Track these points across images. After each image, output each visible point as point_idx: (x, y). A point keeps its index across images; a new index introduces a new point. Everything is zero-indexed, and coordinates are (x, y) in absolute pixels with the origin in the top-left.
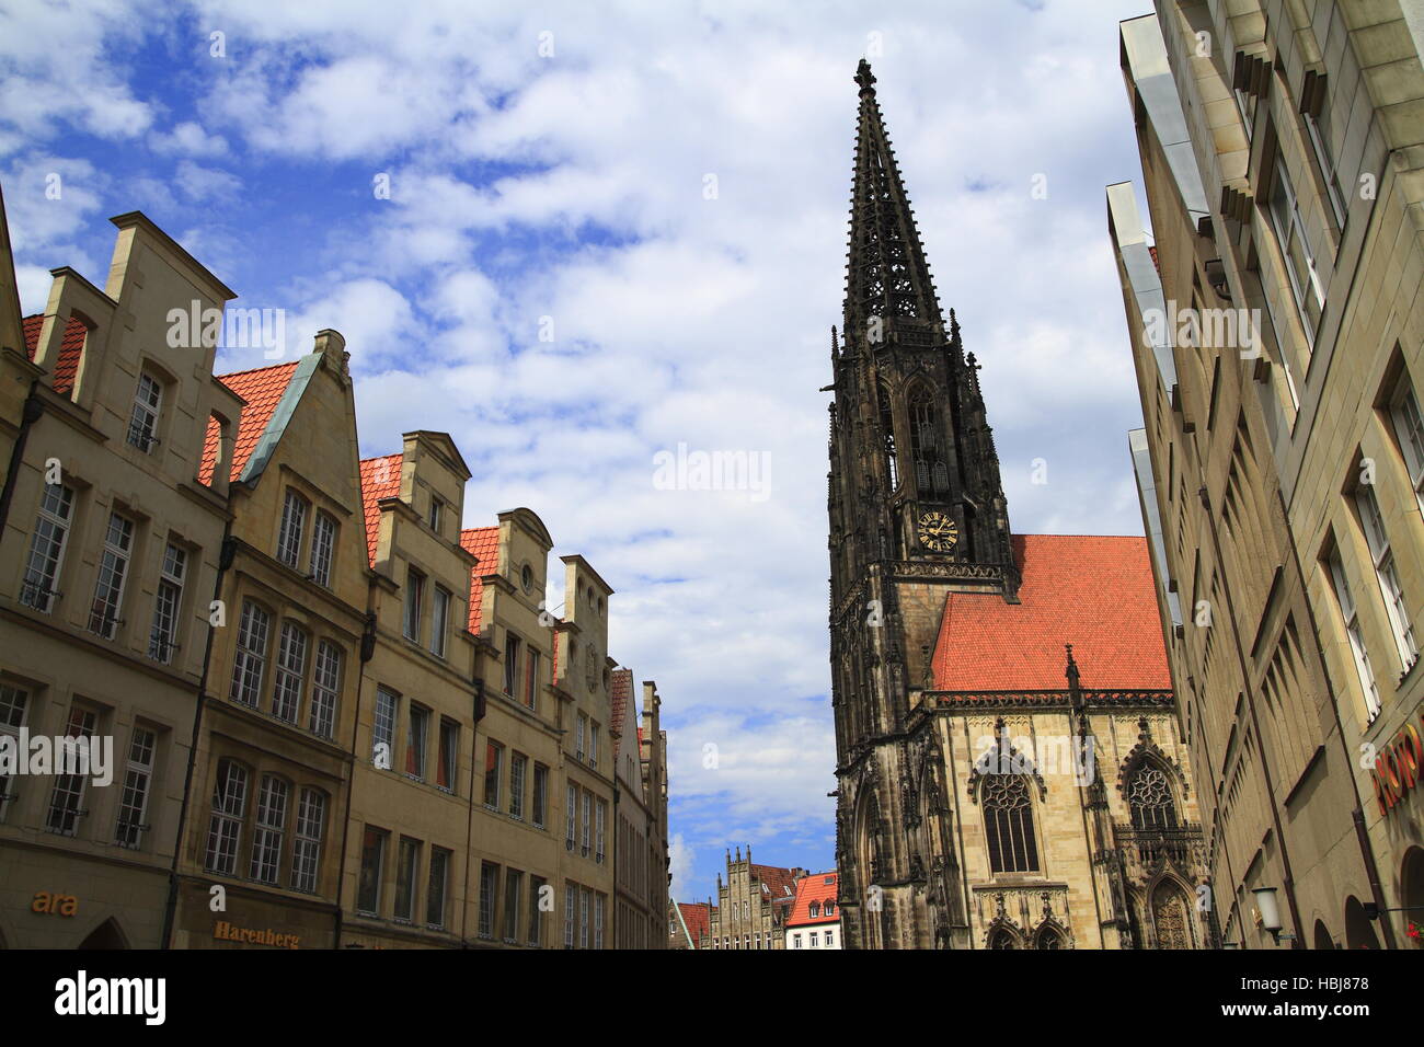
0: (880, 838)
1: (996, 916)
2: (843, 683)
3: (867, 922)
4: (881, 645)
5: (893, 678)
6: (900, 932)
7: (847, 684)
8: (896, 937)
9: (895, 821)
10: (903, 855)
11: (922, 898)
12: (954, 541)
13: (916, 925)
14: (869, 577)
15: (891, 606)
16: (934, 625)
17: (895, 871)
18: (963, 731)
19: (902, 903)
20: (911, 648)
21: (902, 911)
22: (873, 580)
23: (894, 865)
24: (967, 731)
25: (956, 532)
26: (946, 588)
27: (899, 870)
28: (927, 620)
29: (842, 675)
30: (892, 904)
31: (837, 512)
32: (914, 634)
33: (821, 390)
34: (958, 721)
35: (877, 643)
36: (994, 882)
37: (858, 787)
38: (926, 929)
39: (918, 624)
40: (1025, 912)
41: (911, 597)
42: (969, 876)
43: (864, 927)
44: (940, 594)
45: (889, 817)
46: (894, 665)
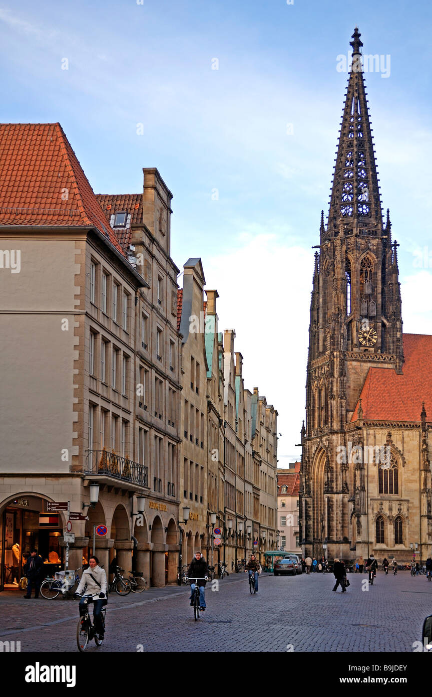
0: (329, 474)
1: (379, 510)
2: (312, 399)
3: (316, 506)
4: (337, 391)
5: (342, 406)
6: (335, 513)
7: (314, 399)
8: (333, 514)
9: (336, 468)
10: (340, 482)
11: (346, 500)
12: (375, 341)
13: (343, 510)
14: (334, 358)
15: (342, 373)
16: (362, 383)
17: (335, 488)
18: (373, 437)
19: (337, 501)
20: (350, 392)
21: (337, 504)
22: (335, 359)
23: (335, 486)
24: (375, 437)
25: (376, 337)
26: (369, 365)
27: (337, 488)
28: (358, 380)
29: (312, 396)
30: (332, 501)
31: (315, 313)
32: (352, 387)
33: (313, 248)
34: (371, 432)
35: (335, 389)
36: (379, 497)
37: (317, 448)
38: (347, 512)
39: (354, 382)
40: (391, 509)
41: (352, 369)
42: (369, 495)
43: (314, 507)
44: (366, 368)
45: (334, 466)
46: (343, 400)
